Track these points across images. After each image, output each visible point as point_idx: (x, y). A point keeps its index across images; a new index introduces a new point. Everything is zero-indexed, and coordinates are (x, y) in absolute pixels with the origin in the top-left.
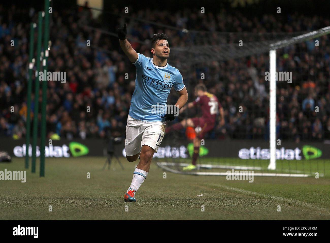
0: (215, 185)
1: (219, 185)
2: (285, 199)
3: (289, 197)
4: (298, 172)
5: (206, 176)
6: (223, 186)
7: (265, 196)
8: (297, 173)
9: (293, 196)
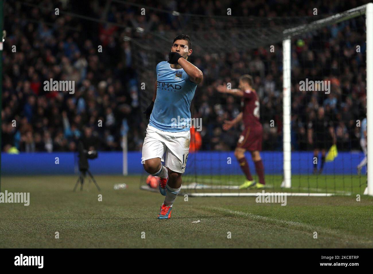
0: (215, 208)
1: (220, 209)
2: (303, 225)
3: (308, 223)
4: (319, 190)
5: (204, 197)
6: (225, 210)
7: (278, 221)
8: (317, 192)
9: (313, 220)
